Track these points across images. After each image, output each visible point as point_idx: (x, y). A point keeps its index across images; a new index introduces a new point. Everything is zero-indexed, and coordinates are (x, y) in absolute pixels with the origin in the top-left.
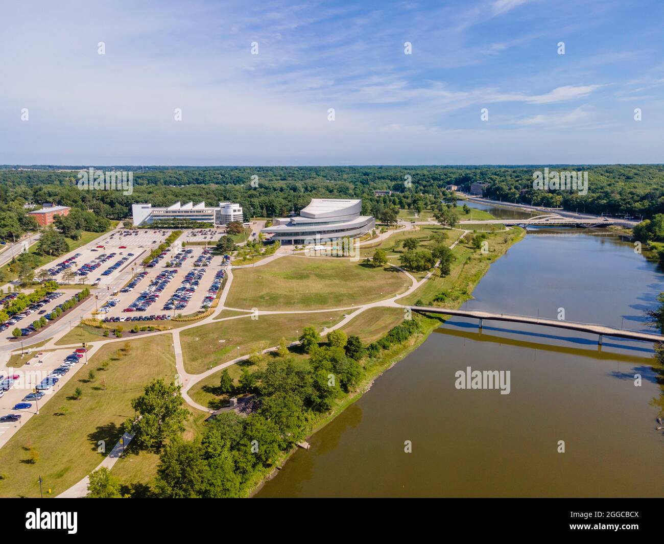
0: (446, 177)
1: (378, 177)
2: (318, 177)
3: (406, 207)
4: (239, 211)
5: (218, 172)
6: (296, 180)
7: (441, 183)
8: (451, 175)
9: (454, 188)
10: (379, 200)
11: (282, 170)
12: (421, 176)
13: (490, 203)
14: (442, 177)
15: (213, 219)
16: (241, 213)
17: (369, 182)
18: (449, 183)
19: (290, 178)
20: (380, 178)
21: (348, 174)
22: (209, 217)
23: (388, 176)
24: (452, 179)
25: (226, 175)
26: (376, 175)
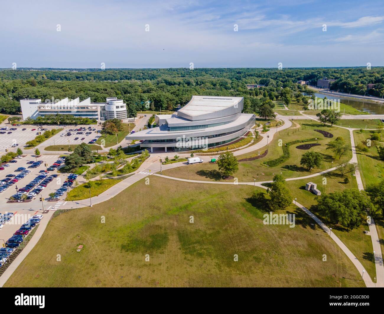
0: (297, 75)
1: (248, 75)
2: (206, 75)
3: (275, 99)
4: (122, 107)
5: (141, 71)
6: (191, 77)
7: (293, 79)
8: (301, 73)
9: (303, 83)
10: (252, 93)
11: (184, 70)
12: (278, 74)
13: (340, 95)
14: (294, 75)
15: (97, 115)
16: (125, 109)
17: (242, 78)
18: (299, 79)
19: (187, 76)
20: (249, 75)
21: (227, 73)
22: (94, 113)
23: (255, 74)
24: (302, 76)
25: (145, 74)
26: (246, 73)
